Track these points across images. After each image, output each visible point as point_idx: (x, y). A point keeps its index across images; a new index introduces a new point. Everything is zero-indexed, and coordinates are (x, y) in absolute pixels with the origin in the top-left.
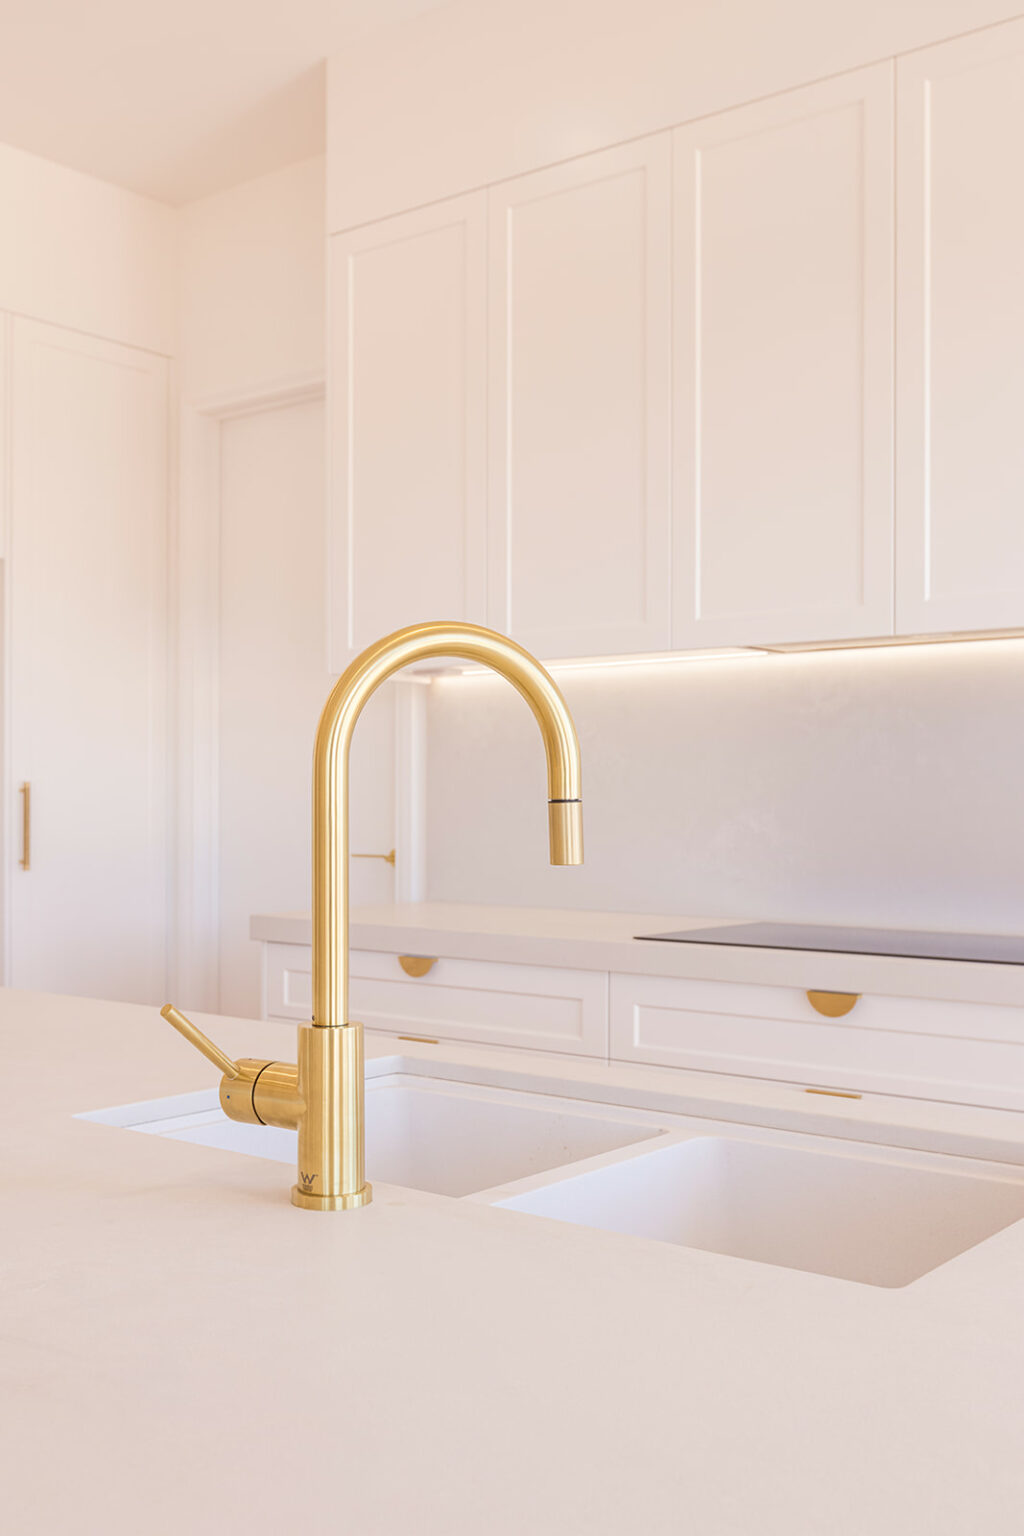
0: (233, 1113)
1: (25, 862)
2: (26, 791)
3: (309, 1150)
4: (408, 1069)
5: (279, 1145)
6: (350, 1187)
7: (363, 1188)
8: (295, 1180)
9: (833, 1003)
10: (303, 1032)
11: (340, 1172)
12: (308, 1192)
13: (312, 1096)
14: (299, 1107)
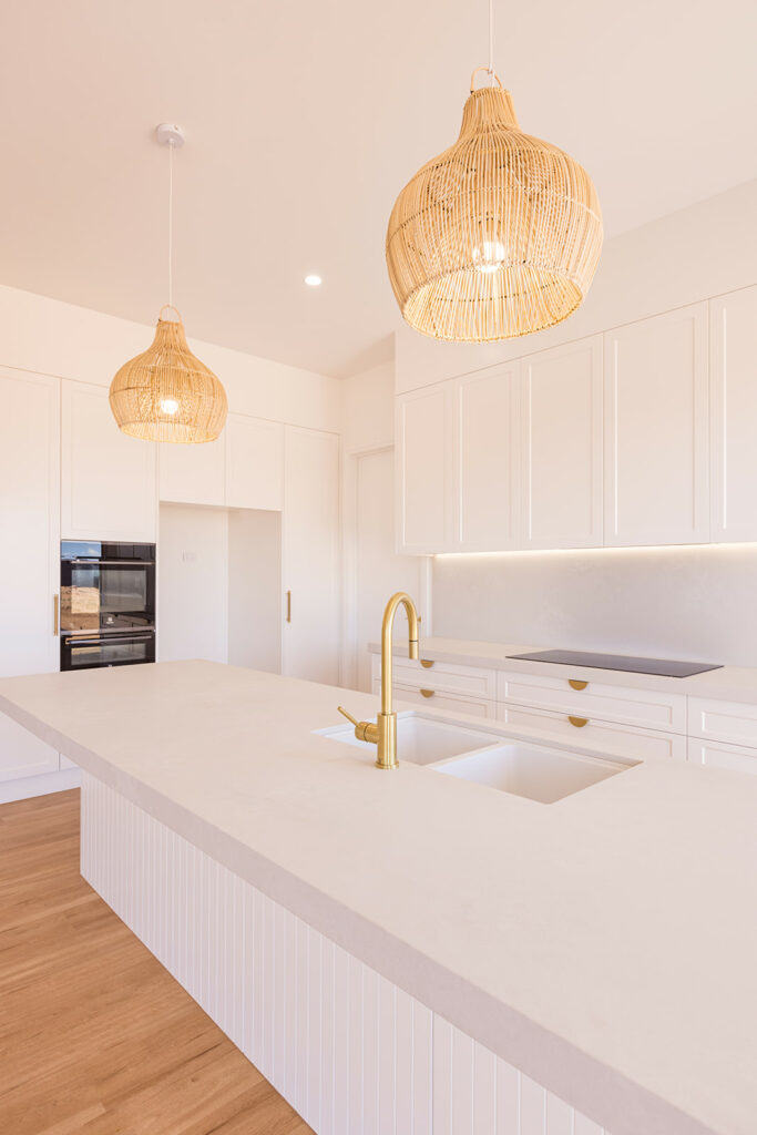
0: (358, 738)
1: (289, 619)
2: (289, 594)
3: (381, 751)
4: (417, 715)
5: (373, 748)
6: (393, 762)
7: (396, 763)
8: (376, 759)
9: (579, 685)
10: (379, 717)
11: (389, 758)
12: (380, 764)
13: (382, 736)
14: (378, 738)
